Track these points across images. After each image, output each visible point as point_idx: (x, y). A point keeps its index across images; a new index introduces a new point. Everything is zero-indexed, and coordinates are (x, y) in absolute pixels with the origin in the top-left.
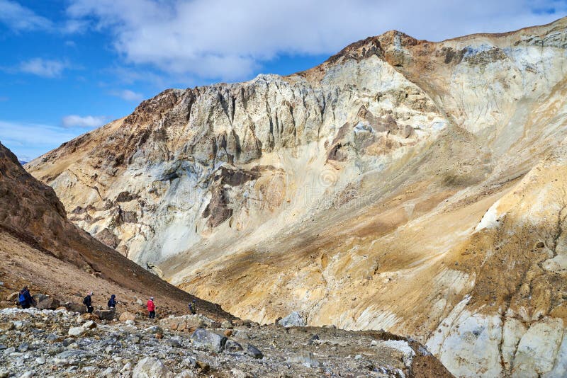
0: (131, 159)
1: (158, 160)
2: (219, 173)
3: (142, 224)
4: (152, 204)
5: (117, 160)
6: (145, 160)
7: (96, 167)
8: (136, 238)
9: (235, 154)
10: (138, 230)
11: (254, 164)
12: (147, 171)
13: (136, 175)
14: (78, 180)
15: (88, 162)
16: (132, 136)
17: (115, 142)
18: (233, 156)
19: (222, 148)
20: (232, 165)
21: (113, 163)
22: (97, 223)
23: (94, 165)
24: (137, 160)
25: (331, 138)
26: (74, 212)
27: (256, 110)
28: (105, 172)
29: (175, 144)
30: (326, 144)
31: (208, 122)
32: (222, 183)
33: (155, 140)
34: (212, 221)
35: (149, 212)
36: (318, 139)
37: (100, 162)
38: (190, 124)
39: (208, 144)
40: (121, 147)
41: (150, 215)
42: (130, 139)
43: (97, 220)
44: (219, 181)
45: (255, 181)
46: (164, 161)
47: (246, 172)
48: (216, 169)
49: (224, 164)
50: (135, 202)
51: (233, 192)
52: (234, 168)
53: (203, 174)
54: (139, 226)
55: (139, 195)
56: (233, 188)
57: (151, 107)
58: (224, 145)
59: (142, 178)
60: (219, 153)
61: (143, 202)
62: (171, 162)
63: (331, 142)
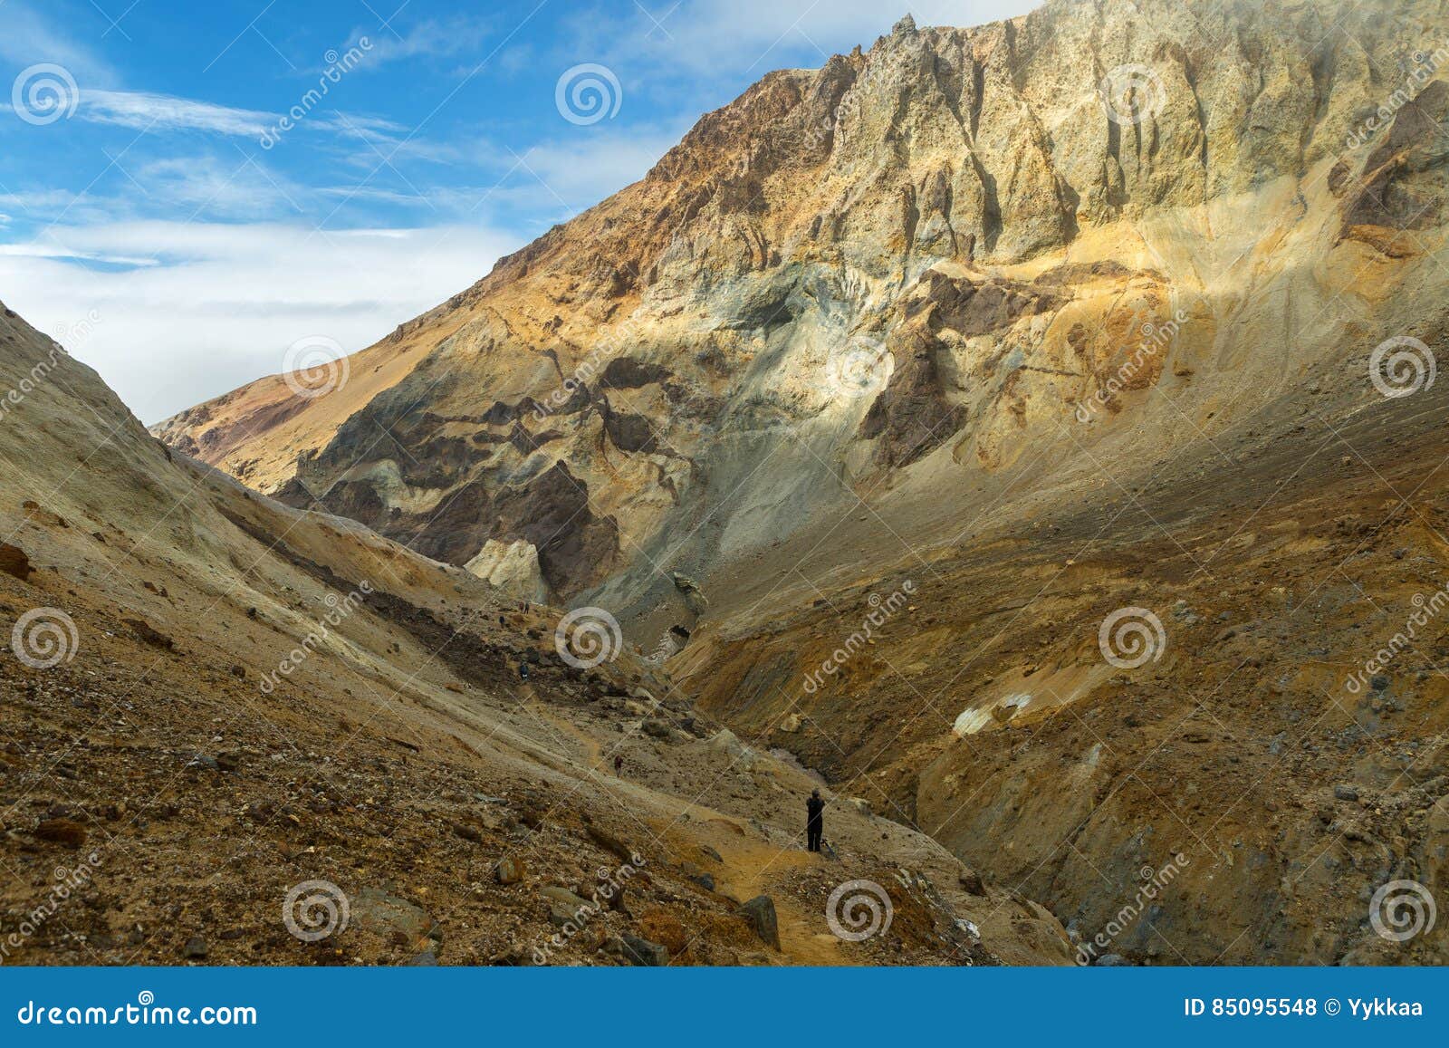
0: (654, 271)
1: (731, 268)
2: (924, 291)
3: (670, 454)
4: (705, 395)
5: (617, 277)
6: (693, 268)
7: (562, 301)
8: (649, 496)
9: (978, 232)
10: (656, 473)
11: (1046, 262)
12: (698, 301)
13: (665, 314)
14: (509, 335)
15: (544, 289)
16: (666, 213)
17: (616, 232)
18: (973, 240)
19: (937, 214)
20: (970, 267)
21: (607, 286)
22: (542, 451)
23: (557, 295)
24: (671, 270)
25: (1357, 153)
26: (486, 418)
27: (1055, 94)
28: (582, 310)
29: (787, 220)
30: (1337, 175)
31: (889, 137)
32: (931, 323)
33: (725, 208)
34: (896, 447)
35: (694, 421)
36: (1300, 168)
37: (573, 288)
38: (833, 158)
39: (889, 207)
40: (632, 243)
41: (698, 428)
42: (659, 220)
43: (543, 439)
44: (922, 319)
45: (1048, 315)
46: (748, 269)
47: (1019, 287)
48: (914, 281)
49: (941, 265)
50: (653, 388)
51: (968, 352)
52: (973, 277)
53: (870, 302)
54: (660, 460)
55: (668, 368)
56: (970, 343)
57: (723, 128)
58: (944, 202)
59: (681, 322)
60: (924, 229)
61: (678, 388)
62: (770, 273)
63: (1358, 168)
